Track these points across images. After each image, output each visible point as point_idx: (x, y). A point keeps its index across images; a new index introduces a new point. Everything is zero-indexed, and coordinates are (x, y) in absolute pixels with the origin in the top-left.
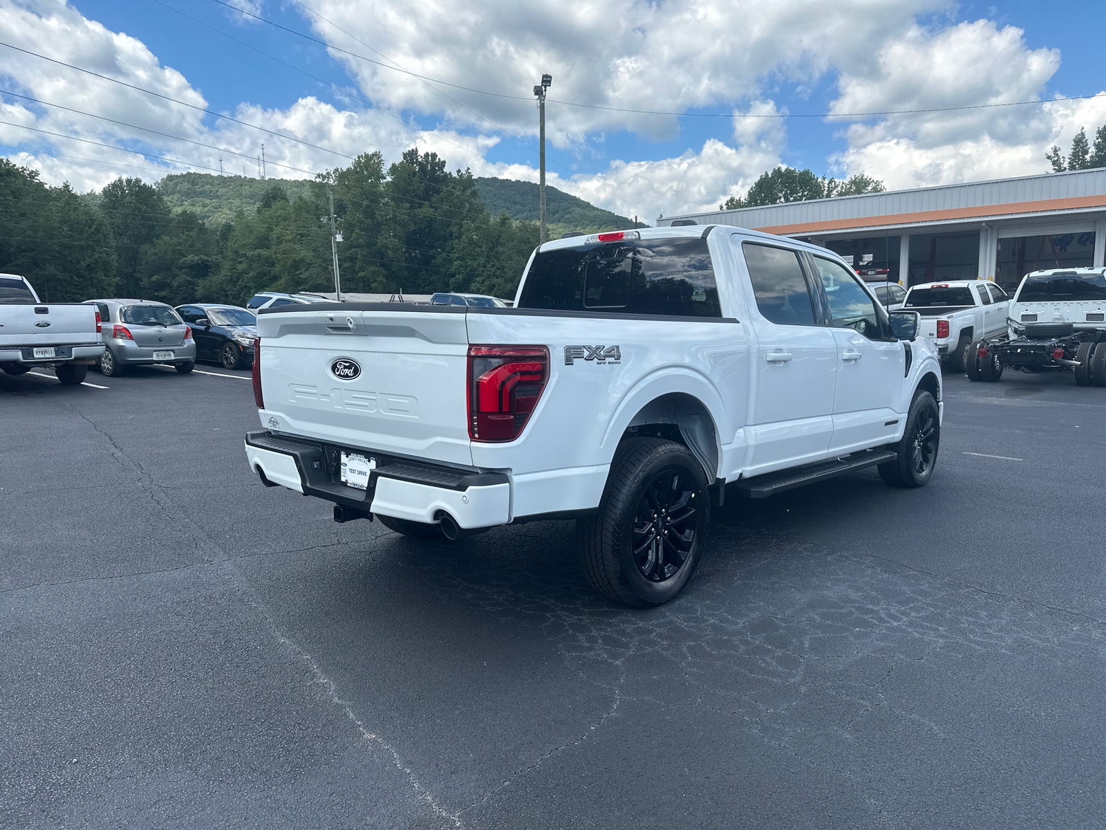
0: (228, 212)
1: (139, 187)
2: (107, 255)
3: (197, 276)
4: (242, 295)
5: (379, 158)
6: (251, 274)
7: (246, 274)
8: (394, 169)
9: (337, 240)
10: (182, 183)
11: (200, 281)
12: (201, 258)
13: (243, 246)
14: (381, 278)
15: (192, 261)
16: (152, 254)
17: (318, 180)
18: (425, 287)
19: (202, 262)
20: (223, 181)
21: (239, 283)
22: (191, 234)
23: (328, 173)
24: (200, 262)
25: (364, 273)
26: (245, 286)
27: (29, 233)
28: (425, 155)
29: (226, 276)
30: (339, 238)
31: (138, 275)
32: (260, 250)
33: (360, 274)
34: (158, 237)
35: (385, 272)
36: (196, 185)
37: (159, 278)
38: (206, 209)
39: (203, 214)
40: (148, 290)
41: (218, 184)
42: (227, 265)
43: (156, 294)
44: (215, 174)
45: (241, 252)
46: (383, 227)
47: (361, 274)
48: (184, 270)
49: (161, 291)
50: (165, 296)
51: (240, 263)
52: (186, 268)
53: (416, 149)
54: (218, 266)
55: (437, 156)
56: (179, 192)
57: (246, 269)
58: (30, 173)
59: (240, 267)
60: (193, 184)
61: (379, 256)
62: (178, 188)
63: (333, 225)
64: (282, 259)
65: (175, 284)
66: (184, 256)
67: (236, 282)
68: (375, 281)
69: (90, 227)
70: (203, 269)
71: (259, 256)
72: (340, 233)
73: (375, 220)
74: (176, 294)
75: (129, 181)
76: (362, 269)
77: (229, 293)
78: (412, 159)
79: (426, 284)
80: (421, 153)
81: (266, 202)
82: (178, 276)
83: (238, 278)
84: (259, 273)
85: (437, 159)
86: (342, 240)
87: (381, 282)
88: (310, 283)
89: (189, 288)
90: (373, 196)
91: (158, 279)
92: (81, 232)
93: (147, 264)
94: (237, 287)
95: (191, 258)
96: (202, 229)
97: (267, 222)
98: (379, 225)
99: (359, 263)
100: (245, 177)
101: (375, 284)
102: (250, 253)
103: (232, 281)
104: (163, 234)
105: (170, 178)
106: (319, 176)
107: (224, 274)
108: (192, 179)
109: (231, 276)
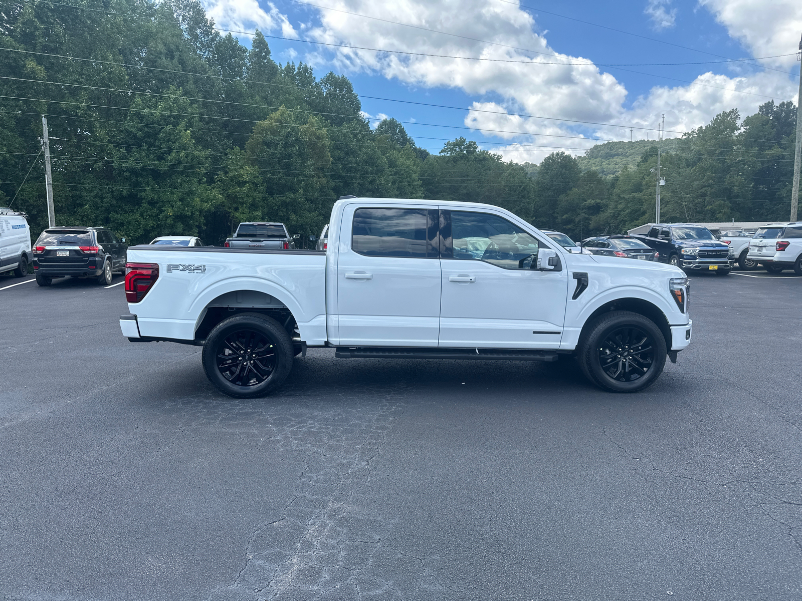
0: (633, 167)
1: (564, 158)
2: (528, 204)
3: (592, 214)
4: (620, 226)
5: (735, 114)
6: (627, 211)
7: (624, 211)
8: (748, 121)
9: (661, 185)
10: (603, 150)
11: (593, 217)
12: (596, 201)
13: (624, 191)
14: (726, 210)
15: (590, 203)
16: (565, 201)
17: (684, 137)
18: (767, 215)
19: (596, 204)
20: (631, 144)
21: (619, 218)
22: (592, 185)
23: (693, 132)
24: (595, 204)
25: (711, 206)
26: (623, 220)
27: (487, 193)
28: (780, 105)
29: (610, 213)
30: (662, 183)
31: (555, 215)
32: (635, 194)
33: (707, 208)
34: (570, 189)
35: (730, 204)
36: (612, 150)
37: (568, 216)
38: (617, 166)
39: (614, 170)
40: (560, 225)
41: (628, 148)
42: (612, 205)
43: (564, 227)
44: (626, 140)
45: (622, 196)
46: (731, 168)
47: (709, 207)
48: (584, 210)
49: (568, 225)
50: (570, 229)
51: (621, 203)
52: (585, 209)
53: (773, 101)
54: (607, 206)
55: (792, 104)
56: (601, 156)
57: (624, 208)
58: (498, 157)
59: (620, 207)
60: (610, 151)
61: (727, 193)
62: (600, 154)
63: (659, 173)
64: (649, 199)
65: (577, 220)
66: (586, 201)
67: (617, 217)
68: (721, 212)
69: (520, 187)
70: (596, 209)
71: (634, 198)
72: (663, 179)
73: (725, 164)
74: (577, 226)
75: (557, 154)
76: (710, 203)
77: (611, 225)
78: (767, 110)
79: (768, 213)
80: (777, 103)
81: (645, 158)
82: (579, 214)
83: (618, 215)
84: (633, 210)
85: (793, 106)
86: (664, 184)
87: (725, 213)
88: (668, 216)
89: (585, 223)
90: (726, 145)
91: (566, 217)
92: (515, 191)
93: (562, 207)
94: (618, 220)
95: (590, 202)
96: (600, 181)
97: (643, 173)
98: (729, 167)
99: (707, 199)
100: (648, 141)
101: (719, 215)
102: (627, 196)
103: (614, 217)
104: (574, 187)
105: (596, 147)
106: (685, 134)
107: (610, 212)
108: (611, 146)
109: (614, 213)
